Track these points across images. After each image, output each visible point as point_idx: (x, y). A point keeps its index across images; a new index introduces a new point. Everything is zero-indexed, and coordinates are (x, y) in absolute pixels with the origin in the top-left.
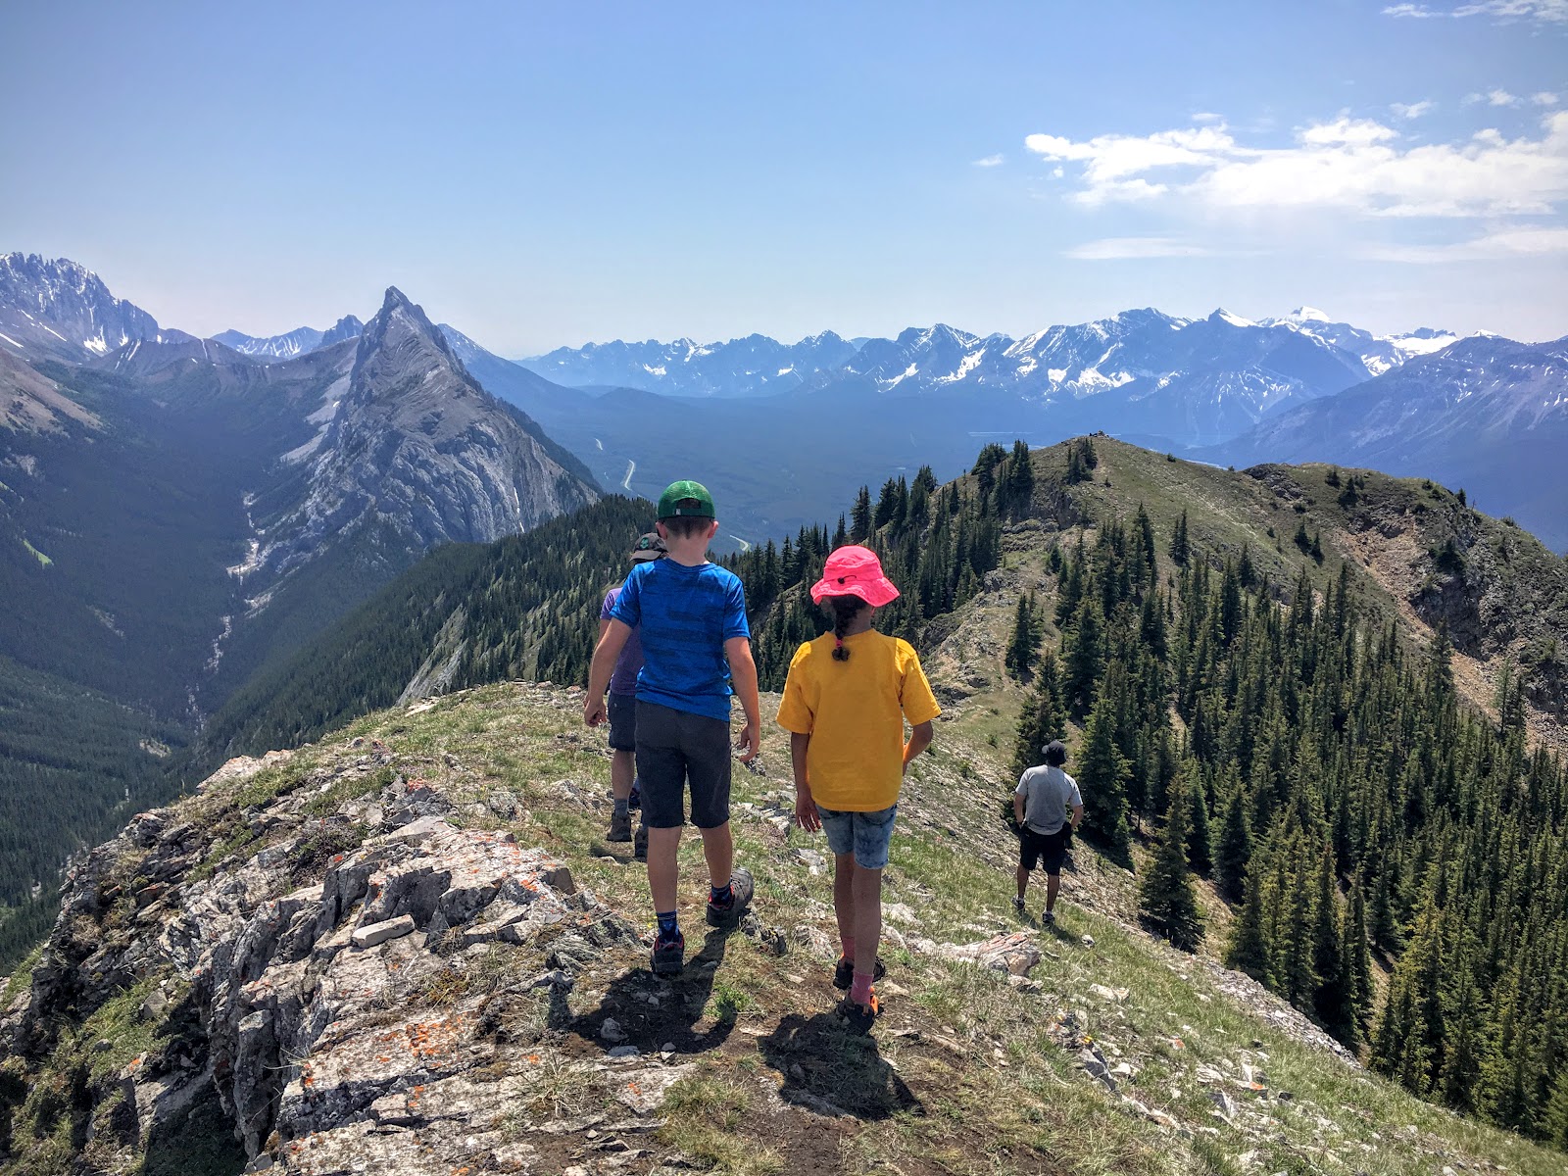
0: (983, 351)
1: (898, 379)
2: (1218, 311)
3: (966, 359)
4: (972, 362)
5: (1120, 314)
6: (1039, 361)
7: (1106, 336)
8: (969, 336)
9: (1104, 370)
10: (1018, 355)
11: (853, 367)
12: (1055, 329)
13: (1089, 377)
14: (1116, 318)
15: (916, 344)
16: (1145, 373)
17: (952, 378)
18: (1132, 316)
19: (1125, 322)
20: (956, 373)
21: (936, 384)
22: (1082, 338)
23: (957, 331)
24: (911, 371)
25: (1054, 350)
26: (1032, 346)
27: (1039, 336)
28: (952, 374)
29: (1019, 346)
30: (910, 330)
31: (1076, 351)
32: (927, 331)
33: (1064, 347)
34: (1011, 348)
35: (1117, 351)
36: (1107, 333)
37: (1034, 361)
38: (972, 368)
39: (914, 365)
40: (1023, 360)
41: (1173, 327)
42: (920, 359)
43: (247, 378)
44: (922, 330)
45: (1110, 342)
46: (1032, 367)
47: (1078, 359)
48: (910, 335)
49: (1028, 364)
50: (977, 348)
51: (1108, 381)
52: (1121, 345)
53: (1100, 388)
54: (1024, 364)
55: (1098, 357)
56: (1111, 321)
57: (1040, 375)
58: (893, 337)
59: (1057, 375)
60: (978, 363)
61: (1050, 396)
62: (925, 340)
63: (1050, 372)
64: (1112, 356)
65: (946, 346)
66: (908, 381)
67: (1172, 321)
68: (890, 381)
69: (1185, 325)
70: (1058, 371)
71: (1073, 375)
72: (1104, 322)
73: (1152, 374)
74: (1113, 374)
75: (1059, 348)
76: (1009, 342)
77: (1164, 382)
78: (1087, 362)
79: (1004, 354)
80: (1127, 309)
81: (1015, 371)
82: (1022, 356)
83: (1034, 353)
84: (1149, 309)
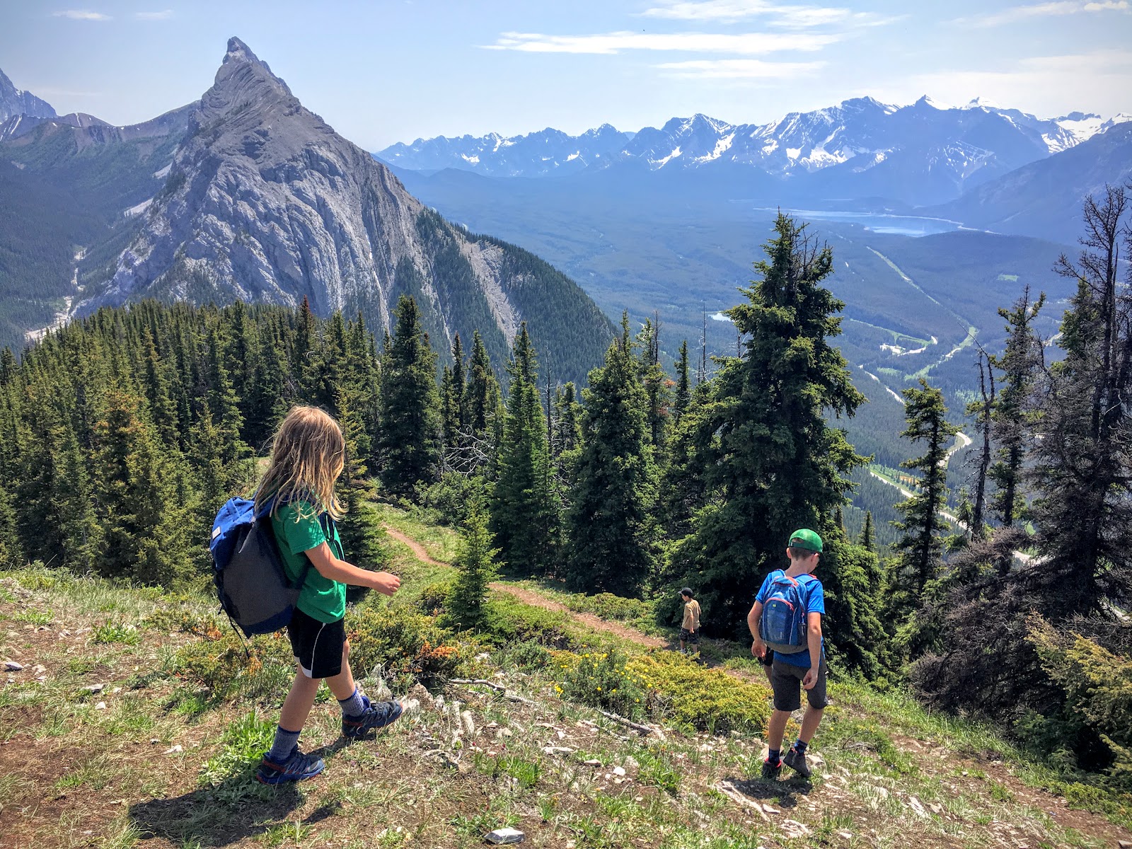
0: (733, 135)
1: (666, 160)
2: (924, 97)
3: (719, 142)
4: (725, 144)
5: (844, 103)
6: (779, 142)
7: (831, 121)
8: (722, 123)
9: (829, 148)
10: (762, 138)
11: (629, 151)
12: (791, 116)
13: (818, 155)
14: (839, 106)
15: (680, 131)
16: (862, 150)
17: (709, 158)
18: (853, 105)
19: (847, 108)
20: (712, 154)
21: (697, 163)
22: (812, 122)
23: (712, 119)
24: (676, 153)
25: (791, 132)
26: (773, 130)
27: (778, 123)
28: (709, 154)
29: (762, 131)
30: (674, 119)
31: (807, 133)
32: (688, 121)
33: (799, 130)
34: (756, 132)
35: (840, 133)
36: (832, 117)
37: (775, 142)
38: (724, 149)
39: (678, 148)
40: (767, 141)
41: (886, 112)
42: (683, 143)
43: (102, 140)
44: (685, 119)
45: (835, 125)
46: (774, 147)
47: (809, 140)
48: (675, 124)
49: (771, 144)
50: (728, 133)
51: (833, 157)
52: (843, 128)
53: (828, 163)
54: (767, 145)
55: (825, 138)
56: (836, 108)
57: (780, 152)
58: (659, 126)
59: (793, 153)
60: (729, 146)
61: (789, 170)
62: (686, 127)
63: (788, 150)
64: (836, 139)
65: (703, 131)
66: (675, 161)
67: (885, 108)
68: (659, 161)
69: (895, 110)
70: (793, 149)
71: (806, 153)
72: (830, 109)
73: (868, 152)
74: (837, 152)
75: (794, 131)
76: (753, 128)
77: (880, 157)
78: (817, 142)
79: (752, 136)
80: (848, 99)
81: (761, 150)
82: (765, 138)
83: (775, 136)
84: (867, 97)
